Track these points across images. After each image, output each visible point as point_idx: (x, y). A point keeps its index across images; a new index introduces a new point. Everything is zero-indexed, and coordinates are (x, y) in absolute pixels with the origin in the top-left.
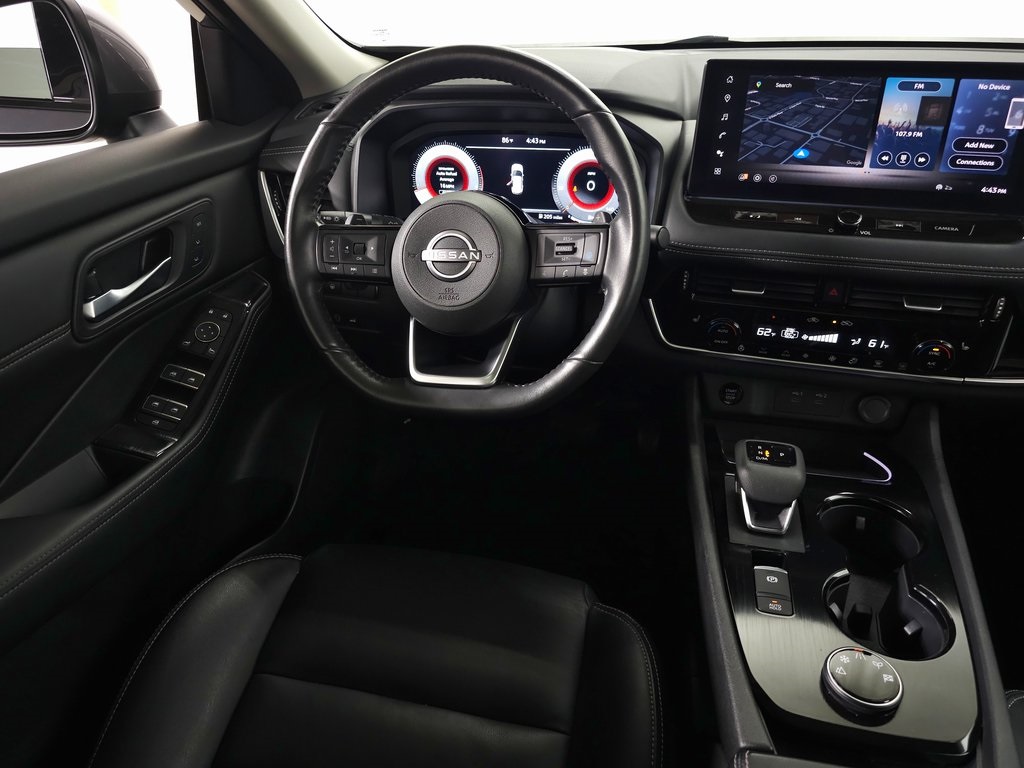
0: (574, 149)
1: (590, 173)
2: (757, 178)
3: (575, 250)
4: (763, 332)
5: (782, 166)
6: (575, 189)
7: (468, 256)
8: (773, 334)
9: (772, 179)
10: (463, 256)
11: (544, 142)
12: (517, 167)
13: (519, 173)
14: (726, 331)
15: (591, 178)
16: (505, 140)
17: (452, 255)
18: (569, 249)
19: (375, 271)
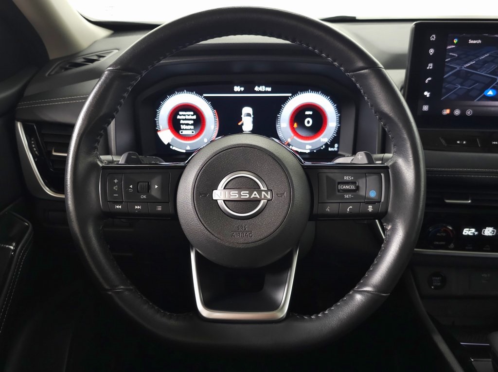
0: (294, 93)
1: (307, 113)
2: (457, 112)
3: (358, 188)
4: (468, 232)
5: (476, 102)
6: (295, 125)
7: (260, 194)
8: (476, 233)
9: (469, 113)
10: (255, 195)
11: (269, 89)
12: (247, 110)
13: (249, 115)
14: (444, 234)
15: (309, 116)
16: (237, 89)
17: (245, 195)
18: (353, 187)
19: (159, 208)
